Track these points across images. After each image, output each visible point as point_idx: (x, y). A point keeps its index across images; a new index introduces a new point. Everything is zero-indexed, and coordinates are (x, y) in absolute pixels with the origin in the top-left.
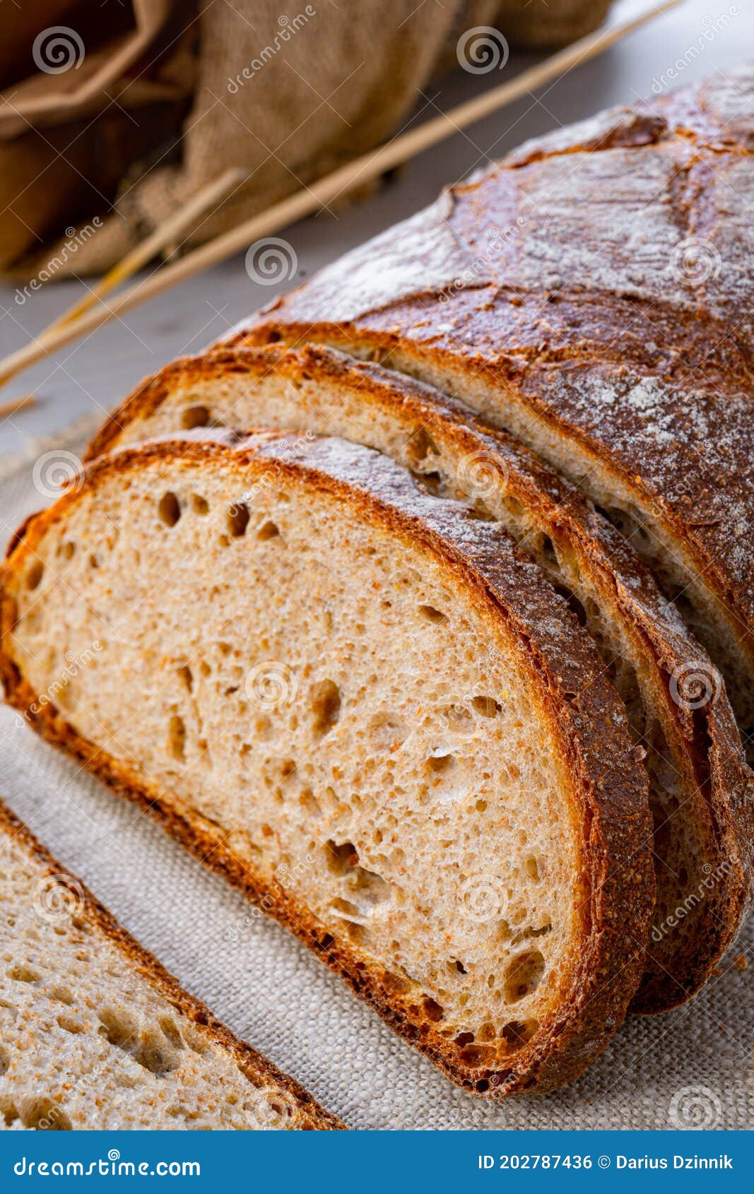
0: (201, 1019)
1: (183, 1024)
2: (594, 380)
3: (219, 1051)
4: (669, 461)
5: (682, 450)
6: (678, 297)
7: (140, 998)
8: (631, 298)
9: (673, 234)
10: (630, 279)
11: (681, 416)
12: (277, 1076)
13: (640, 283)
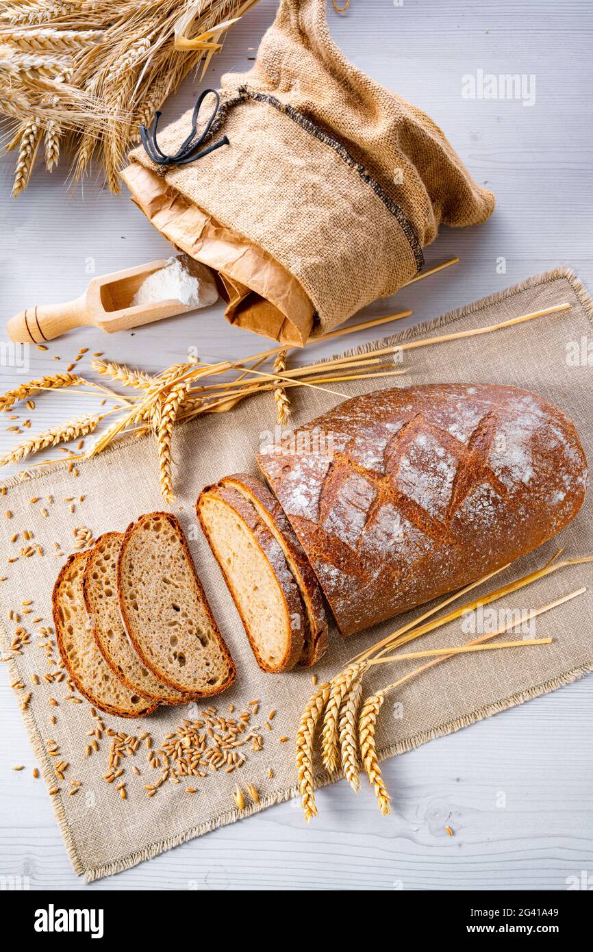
0: (216, 631)
1: (212, 632)
2: (325, 566)
3: (217, 641)
4: (332, 590)
5: (336, 587)
6: (353, 547)
7: (205, 624)
8: (344, 543)
9: (362, 525)
10: (347, 536)
11: (340, 580)
12: (226, 649)
13: (348, 539)
